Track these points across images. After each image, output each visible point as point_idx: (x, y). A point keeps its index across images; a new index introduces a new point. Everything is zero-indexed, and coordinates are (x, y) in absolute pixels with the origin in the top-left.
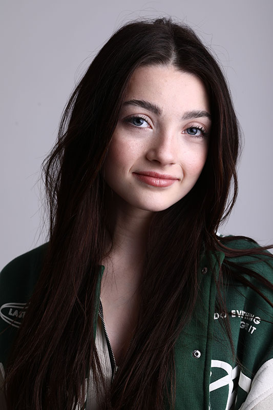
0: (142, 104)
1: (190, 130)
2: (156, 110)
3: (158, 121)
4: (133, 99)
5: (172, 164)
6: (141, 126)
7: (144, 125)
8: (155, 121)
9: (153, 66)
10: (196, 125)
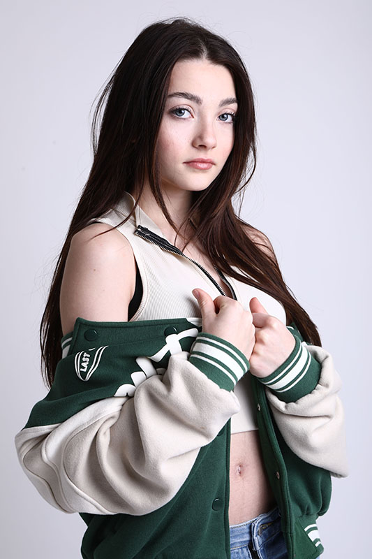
0: (185, 95)
1: (222, 117)
2: (197, 100)
3: (199, 110)
4: (175, 92)
5: (214, 147)
6: (183, 117)
7: (186, 115)
8: (197, 111)
9: (189, 61)
10: (229, 111)
